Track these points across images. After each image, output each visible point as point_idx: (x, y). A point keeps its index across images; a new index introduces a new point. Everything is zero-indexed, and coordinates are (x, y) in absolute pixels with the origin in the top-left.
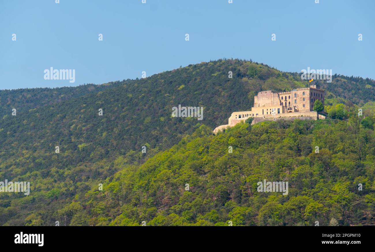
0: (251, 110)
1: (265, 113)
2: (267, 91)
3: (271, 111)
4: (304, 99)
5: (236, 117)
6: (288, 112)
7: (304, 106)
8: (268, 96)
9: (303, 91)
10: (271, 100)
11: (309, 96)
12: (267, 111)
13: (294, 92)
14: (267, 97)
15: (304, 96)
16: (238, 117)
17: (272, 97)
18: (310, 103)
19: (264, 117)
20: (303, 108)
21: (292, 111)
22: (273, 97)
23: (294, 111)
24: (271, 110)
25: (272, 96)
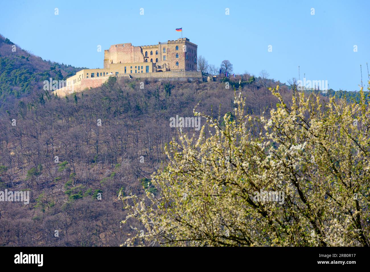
1: (128, 72)
3: (136, 69)
4: (177, 56)
5: (88, 76)
6: (157, 71)
7: (177, 63)
8: (125, 50)
9: (176, 45)
10: (131, 55)
12: (131, 69)
13: (162, 46)
14: (124, 52)
15: (177, 52)
16: (90, 75)
17: (133, 52)
18: (185, 60)
19: (129, 77)
20: (176, 67)
21: (162, 70)
23: (165, 70)
24: (136, 67)
25: (132, 50)
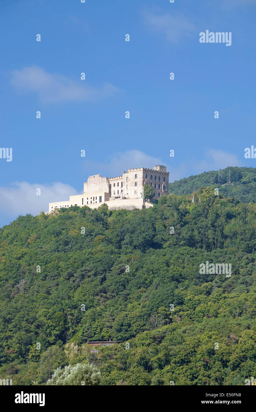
0: (69, 200)
1: (85, 202)
2: (95, 176)
3: (91, 200)
4: (136, 184)
7: (136, 193)
8: (96, 182)
9: (135, 173)
10: (99, 186)
11: (142, 179)
12: (88, 200)
13: (125, 175)
15: (136, 180)
16: (54, 209)
20: (135, 196)
22: (101, 183)
24: (91, 198)
25: (101, 181)
